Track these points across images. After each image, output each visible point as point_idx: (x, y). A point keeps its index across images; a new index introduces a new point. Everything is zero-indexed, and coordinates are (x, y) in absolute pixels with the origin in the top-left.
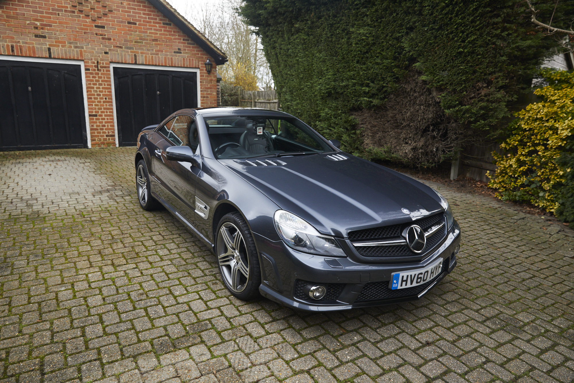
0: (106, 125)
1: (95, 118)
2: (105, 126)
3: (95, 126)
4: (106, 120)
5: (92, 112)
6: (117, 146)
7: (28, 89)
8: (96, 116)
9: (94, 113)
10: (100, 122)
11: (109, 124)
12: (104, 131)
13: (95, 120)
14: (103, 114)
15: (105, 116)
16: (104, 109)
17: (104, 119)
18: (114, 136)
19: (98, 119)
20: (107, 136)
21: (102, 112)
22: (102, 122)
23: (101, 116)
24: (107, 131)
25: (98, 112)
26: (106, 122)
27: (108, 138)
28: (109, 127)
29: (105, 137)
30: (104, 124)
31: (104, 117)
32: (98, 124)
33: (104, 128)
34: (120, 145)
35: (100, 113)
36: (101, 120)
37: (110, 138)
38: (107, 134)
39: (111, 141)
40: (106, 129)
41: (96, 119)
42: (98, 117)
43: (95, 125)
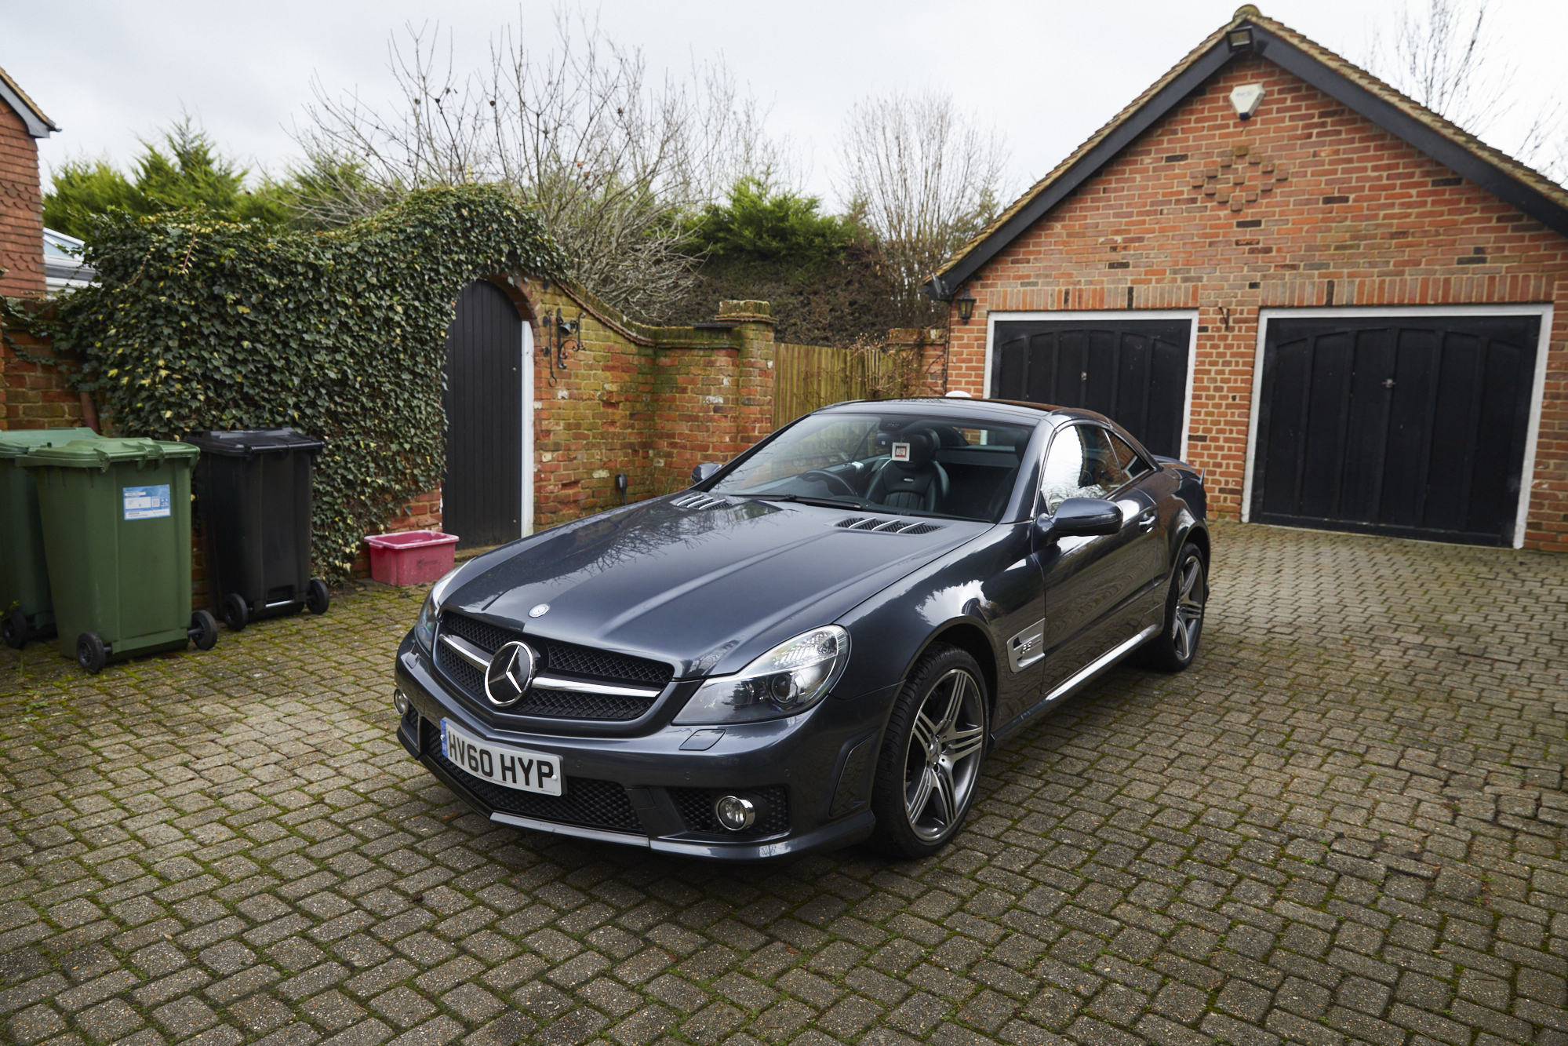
0: (1224, 462)
1: (1200, 444)
2: (1219, 465)
3: (1197, 464)
4: (1226, 452)
5: (1197, 430)
6: (1246, 519)
7: (1080, 374)
8: (1203, 439)
9: (1200, 433)
10: (1210, 456)
11: (1232, 462)
12: (1217, 477)
13: (1199, 450)
14: (1221, 436)
15: (1226, 440)
16: (1227, 423)
17: (1221, 448)
18: (1240, 492)
19: (1208, 448)
20: (1221, 491)
21: (1220, 431)
22: (1215, 456)
23: (1216, 439)
24: (1223, 479)
25: (1210, 430)
26: (1224, 457)
27: (1223, 496)
28: (1231, 469)
29: (1217, 493)
30: (1219, 460)
31: (1221, 443)
32: (1206, 459)
33: (1218, 470)
34: (1252, 519)
35: (1214, 434)
36: (1213, 451)
37: (1229, 496)
38: (1223, 486)
39: (1229, 504)
40: (1221, 474)
41: (1204, 448)
42: (1208, 443)
43: (1198, 460)
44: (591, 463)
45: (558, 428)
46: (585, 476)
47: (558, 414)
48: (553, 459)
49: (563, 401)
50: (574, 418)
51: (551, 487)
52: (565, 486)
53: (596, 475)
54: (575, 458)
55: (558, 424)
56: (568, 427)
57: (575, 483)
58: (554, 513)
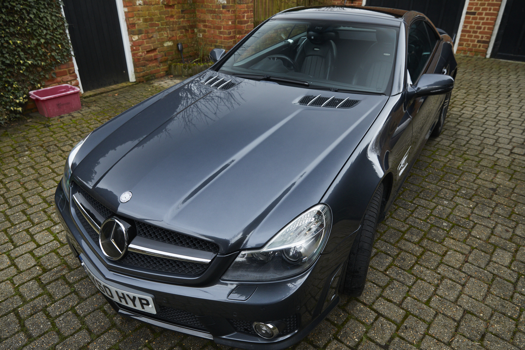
0: (483, 26)
1: (472, 16)
2: (480, 28)
3: (468, 27)
4: (485, 21)
5: (471, 9)
6: (488, 56)
8: (474, 14)
9: (473, 11)
10: (476, 23)
11: (487, 26)
12: (478, 34)
13: (470, 20)
14: (484, 12)
15: (487, 14)
16: (489, 5)
17: (483, 19)
18: (488, 42)
19: (475, 19)
20: (479, 42)
21: (484, 9)
22: (479, 23)
23: (481, 14)
24: (480, 35)
25: (478, 9)
26: (483, 24)
27: (479, 44)
28: (486, 30)
29: (476, 43)
30: (480, 25)
31: (483, 16)
32: (473, 25)
33: (479, 31)
34: (492, 56)
35: (480, 11)
36: (478, 21)
37: (482, 44)
38: (480, 39)
39: (481, 48)
40: (480, 33)
41: (473, 19)
42: (476, 16)
43: (469, 25)
44: (162, 39)
45: (139, 22)
46: (159, 46)
47: (138, 14)
48: (139, 39)
49: (140, 7)
50: (149, 15)
51: (140, 53)
52: (148, 52)
53: (166, 45)
54: (152, 37)
55: (139, 20)
56: (145, 20)
57: (154, 50)
58: (144, 66)
